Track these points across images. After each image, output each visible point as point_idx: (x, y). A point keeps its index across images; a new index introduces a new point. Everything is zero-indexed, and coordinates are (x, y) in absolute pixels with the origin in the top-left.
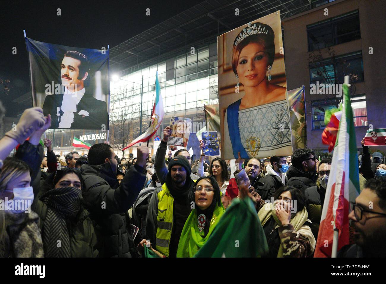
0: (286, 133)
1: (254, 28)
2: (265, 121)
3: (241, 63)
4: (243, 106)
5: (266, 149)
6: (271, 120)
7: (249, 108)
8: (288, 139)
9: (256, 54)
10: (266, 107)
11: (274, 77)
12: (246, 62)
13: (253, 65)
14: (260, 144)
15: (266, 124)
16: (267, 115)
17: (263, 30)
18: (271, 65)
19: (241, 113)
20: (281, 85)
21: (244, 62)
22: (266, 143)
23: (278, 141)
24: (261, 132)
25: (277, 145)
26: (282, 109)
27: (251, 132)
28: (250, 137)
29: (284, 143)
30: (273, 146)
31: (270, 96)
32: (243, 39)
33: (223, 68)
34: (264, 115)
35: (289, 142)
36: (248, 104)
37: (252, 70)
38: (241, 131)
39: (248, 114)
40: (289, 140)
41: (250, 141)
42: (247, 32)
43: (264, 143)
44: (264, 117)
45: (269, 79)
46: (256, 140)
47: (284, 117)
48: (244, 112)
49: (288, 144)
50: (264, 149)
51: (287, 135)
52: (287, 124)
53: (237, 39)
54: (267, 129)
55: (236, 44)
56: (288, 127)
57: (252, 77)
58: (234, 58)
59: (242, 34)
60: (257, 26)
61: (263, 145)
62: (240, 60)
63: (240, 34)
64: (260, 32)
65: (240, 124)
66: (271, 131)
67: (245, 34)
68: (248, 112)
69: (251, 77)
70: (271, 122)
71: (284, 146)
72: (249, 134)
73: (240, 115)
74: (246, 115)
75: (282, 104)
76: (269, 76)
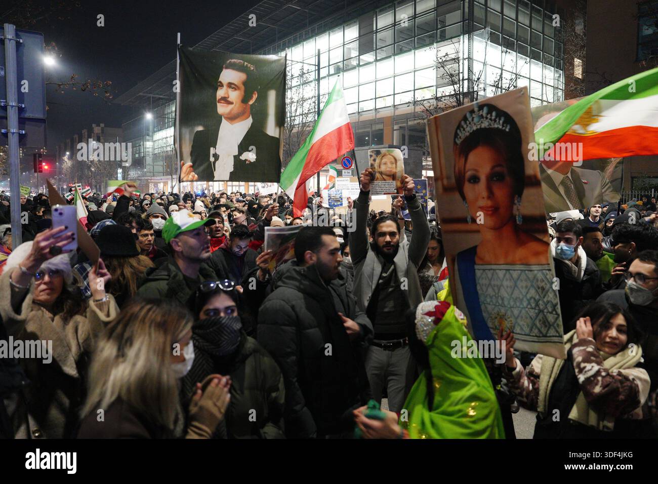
0: (553, 321)
1: (484, 115)
2: (516, 292)
3: (469, 181)
4: (481, 259)
5: (523, 339)
6: (527, 293)
7: (491, 264)
8: (557, 332)
9: (493, 168)
10: (517, 270)
11: (526, 219)
12: (477, 180)
13: (489, 189)
14: (512, 327)
15: (519, 298)
16: (519, 284)
17: (501, 122)
18: (520, 195)
19: (479, 270)
20: (539, 237)
21: (475, 179)
22: (522, 329)
23: (540, 331)
24: (512, 309)
25: (539, 337)
26: (544, 279)
27: (497, 304)
28: (496, 311)
29: (550, 336)
30: (533, 336)
31: (521, 252)
32: (468, 134)
33: (443, 185)
34: (515, 283)
35: (558, 337)
36: (488, 257)
37: (489, 198)
38: (482, 299)
39: (489, 274)
40: (559, 334)
41: (496, 318)
42: (473, 120)
43: (519, 327)
44: (516, 286)
45: (519, 221)
46: (506, 320)
47: (549, 293)
48: (484, 270)
49: (556, 339)
50: (520, 338)
51: (555, 325)
52: (554, 306)
53: (458, 131)
54: (521, 306)
55: (459, 142)
56: (556, 312)
57: (490, 211)
59: (466, 123)
60: (489, 112)
61: (517, 330)
62: (469, 174)
63: (463, 123)
64: (496, 126)
65: (478, 288)
66: (529, 312)
67: (470, 123)
68: (489, 270)
69: (488, 211)
70: (528, 297)
71: (551, 342)
72: (493, 306)
73: (478, 273)
74: (487, 274)
75: (544, 271)
76: (519, 216)
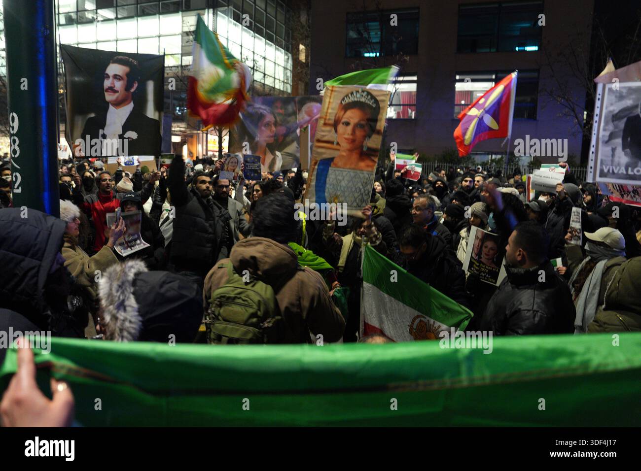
0: (366, 199)
1: (364, 95)
2: (351, 183)
3: (343, 124)
4: (335, 164)
6: (356, 185)
7: (340, 168)
8: (366, 204)
9: (359, 121)
10: (355, 172)
11: (369, 149)
13: (354, 130)
17: (372, 102)
19: (331, 170)
20: (373, 158)
21: (347, 124)
23: (358, 204)
24: (345, 192)
25: (356, 207)
26: (368, 179)
27: (337, 189)
28: (334, 193)
29: (362, 207)
30: (352, 207)
32: (351, 101)
33: (325, 121)
36: (339, 164)
37: (352, 134)
39: (337, 173)
41: (333, 196)
42: (356, 95)
44: (352, 180)
45: (365, 149)
46: (339, 198)
47: (368, 186)
48: (335, 170)
51: (367, 201)
52: (369, 192)
53: (345, 98)
54: (351, 191)
55: (344, 103)
56: (369, 195)
57: (350, 141)
58: (337, 116)
59: (352, 95)
60: (367, 95)
62: (344, 120)
63: (350, 95)
64: (369, 102)
65: (328, 179)
66: (354, 194)
67: (354, 96)
68: (338, 171)
70: (356, 187)
72: (334, 190)
74: (335, 173)
75: (369, 175)
76: (366, 147)
